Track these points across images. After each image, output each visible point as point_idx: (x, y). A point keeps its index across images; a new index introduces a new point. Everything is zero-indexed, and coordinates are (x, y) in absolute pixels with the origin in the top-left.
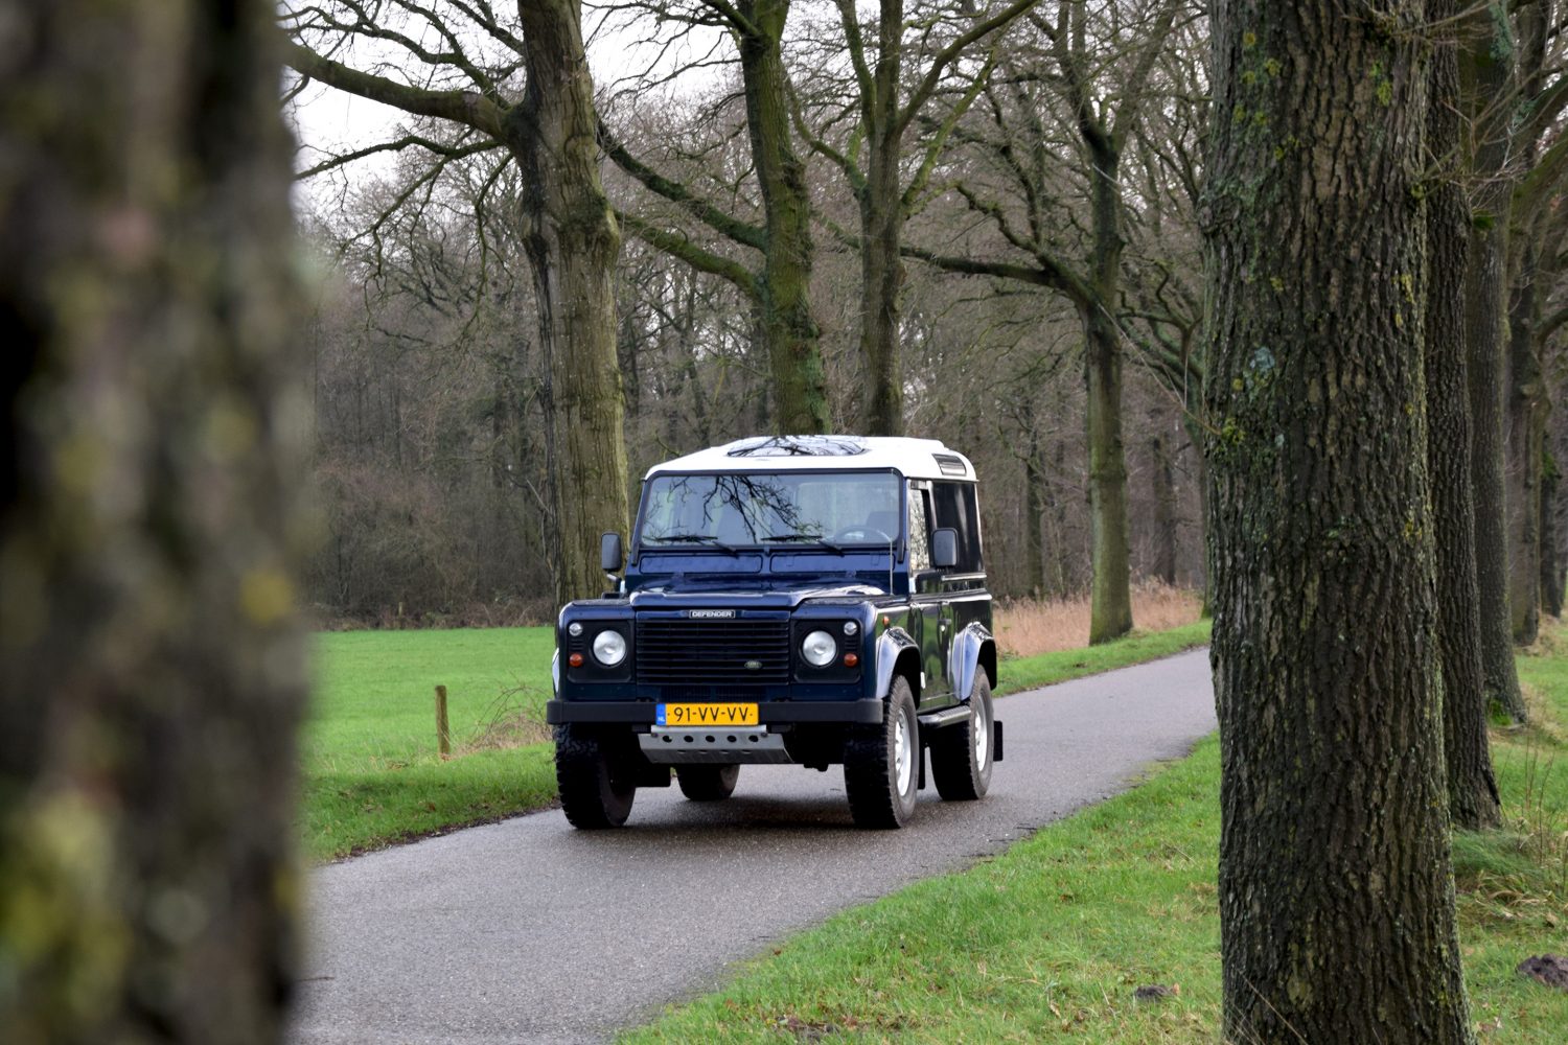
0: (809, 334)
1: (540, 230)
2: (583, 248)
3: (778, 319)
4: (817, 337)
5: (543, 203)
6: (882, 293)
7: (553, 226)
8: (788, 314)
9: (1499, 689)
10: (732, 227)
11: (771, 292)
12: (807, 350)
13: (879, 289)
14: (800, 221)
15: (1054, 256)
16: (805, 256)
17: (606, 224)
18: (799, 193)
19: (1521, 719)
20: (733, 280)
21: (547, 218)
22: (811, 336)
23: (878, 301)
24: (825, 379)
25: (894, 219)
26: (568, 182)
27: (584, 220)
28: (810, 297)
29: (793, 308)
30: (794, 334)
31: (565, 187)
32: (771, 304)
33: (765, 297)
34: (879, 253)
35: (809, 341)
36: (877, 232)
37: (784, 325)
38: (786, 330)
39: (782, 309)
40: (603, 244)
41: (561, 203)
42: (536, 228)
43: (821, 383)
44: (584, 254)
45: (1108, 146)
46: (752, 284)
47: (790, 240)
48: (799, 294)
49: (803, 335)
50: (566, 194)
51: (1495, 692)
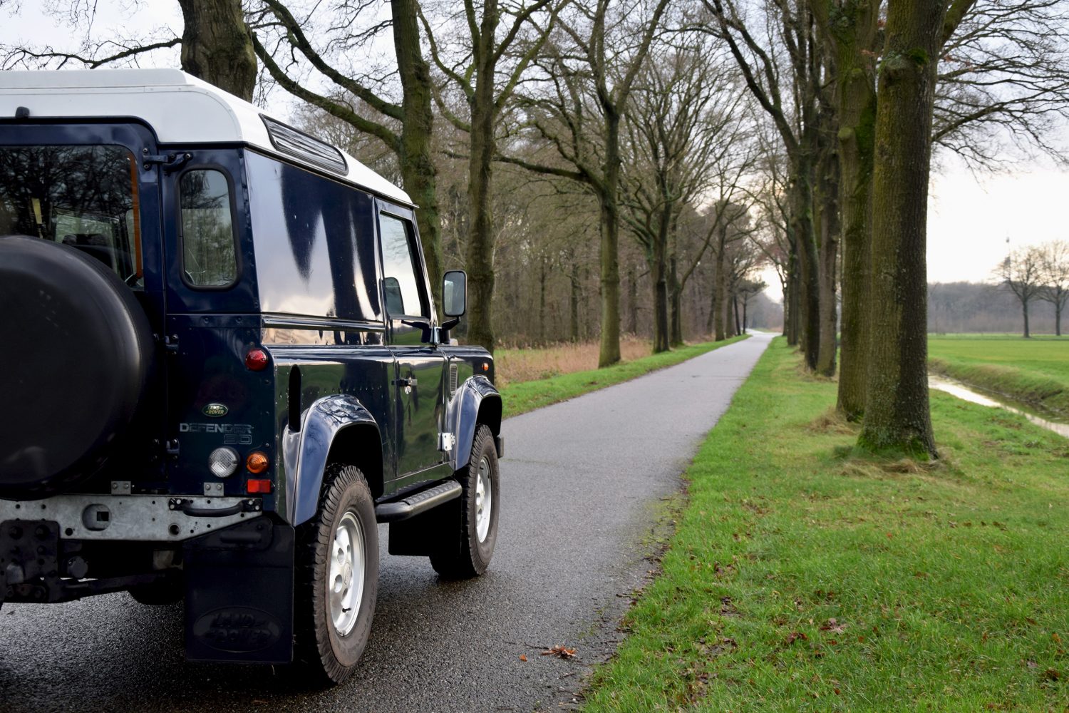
0: (428, 173)
1: (194, 57)
2: (227, 71)
3: (409, 163)
4: (434, 175)
5: (197, 35)
6: (482, 159)
7: (204, 53)
8: (415, 159)
9: (920, 431)
10: (384, 106)
11: (405, 145)
12: (427, 184)
13: (480, 156)
14: (425, 101)
15: (586, 165)
16: (427, 123)
17: (245, 54)
18: (424, 83)
19: (936, 457)
20: (382, 137)
21: (199, 47)
22: (429, 174)
23: (479, 164)
24: (437, 202)
25: (490, 115)
26: (216, 20)
27: (228, 50)
28: (429, 150)
29: (419, 156)
30: (419, 173)
31: (214, 25)
32: (405, 153)
33: (401, 149)
34: (480, 135)
35: (428, 177)
36: (480, 122)
37: (412, 166)
38: (414, 169)
39: (412, 157)
40: (243, 69)
41: (210, 35)
42: (192, 55)
43: (435, 204)
44: (227, 76)
45: (614, 110)
46: (394, 140)
47: (418, 113)
48: (422, 148)
49: (424, 174)
50: (215, 30)
51: (917, 434)
